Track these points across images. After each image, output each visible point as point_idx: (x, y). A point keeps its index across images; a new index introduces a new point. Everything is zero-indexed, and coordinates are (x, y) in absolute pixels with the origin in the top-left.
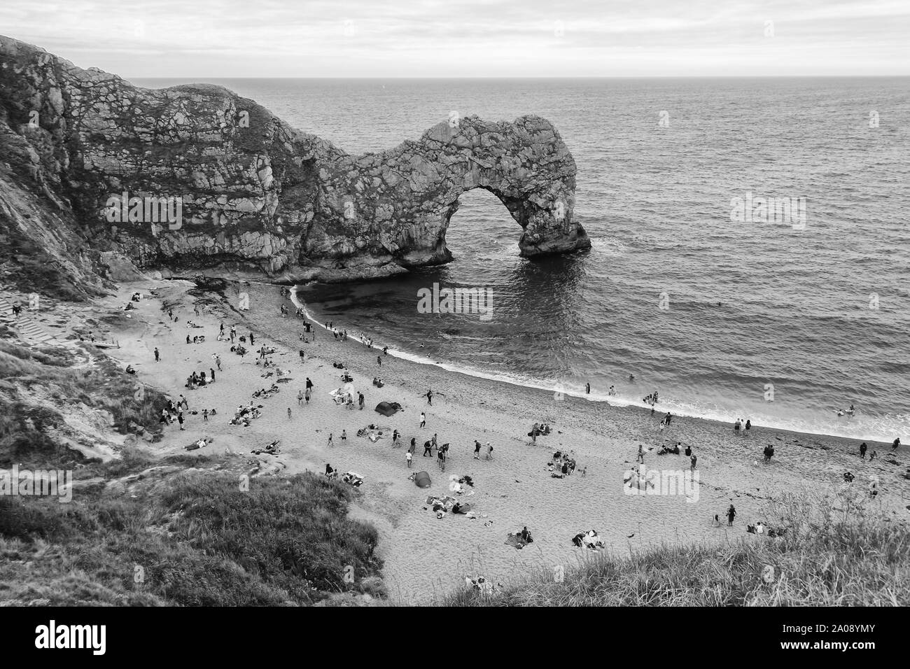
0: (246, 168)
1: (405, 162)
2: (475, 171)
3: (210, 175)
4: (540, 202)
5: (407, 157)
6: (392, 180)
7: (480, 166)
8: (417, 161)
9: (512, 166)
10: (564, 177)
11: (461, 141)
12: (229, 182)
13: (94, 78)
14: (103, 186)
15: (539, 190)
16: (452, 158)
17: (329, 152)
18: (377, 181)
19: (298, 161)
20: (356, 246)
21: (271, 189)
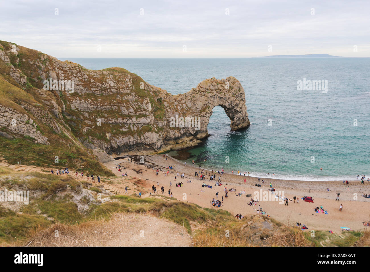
0: (142, 104)
1: (194, 97)
2: (218, 99)
3: (128, 108)
4: (238, 109)
5: (194, 95)
6: (190, 104)
7: (219, 97)
8: (198, 96)
9: (229, 96)
10: (243, 99)
11: (212, 88)
12: (136, 111)
13: (69, 66)
15: (237, 105)
16: (210, 95)
17: (166, 95)
18: (185, 105)
19: (156, 99)
20: (181, 134)
21: (151, 112)
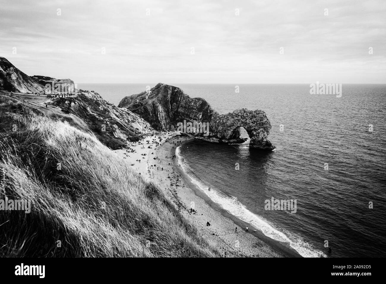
0: (198, 114)
1: (228, 117)
2: (240, 122)
3: (192, 115)
4: (255, 133)
5: (228, 116)
6: (224, 121)
7: (242, 121)
8: (230, 118)
9: (249, 122)
10: (265, 128)
11: (240, 114)
12: (194, 117)
14: (179, 114)
15: (255, 130)
16: (236, 118)
17: (215, 113)
18: (222, 121)
19: (209, 114)
21: (200, 119)
